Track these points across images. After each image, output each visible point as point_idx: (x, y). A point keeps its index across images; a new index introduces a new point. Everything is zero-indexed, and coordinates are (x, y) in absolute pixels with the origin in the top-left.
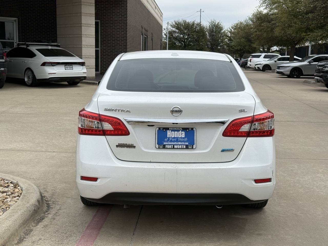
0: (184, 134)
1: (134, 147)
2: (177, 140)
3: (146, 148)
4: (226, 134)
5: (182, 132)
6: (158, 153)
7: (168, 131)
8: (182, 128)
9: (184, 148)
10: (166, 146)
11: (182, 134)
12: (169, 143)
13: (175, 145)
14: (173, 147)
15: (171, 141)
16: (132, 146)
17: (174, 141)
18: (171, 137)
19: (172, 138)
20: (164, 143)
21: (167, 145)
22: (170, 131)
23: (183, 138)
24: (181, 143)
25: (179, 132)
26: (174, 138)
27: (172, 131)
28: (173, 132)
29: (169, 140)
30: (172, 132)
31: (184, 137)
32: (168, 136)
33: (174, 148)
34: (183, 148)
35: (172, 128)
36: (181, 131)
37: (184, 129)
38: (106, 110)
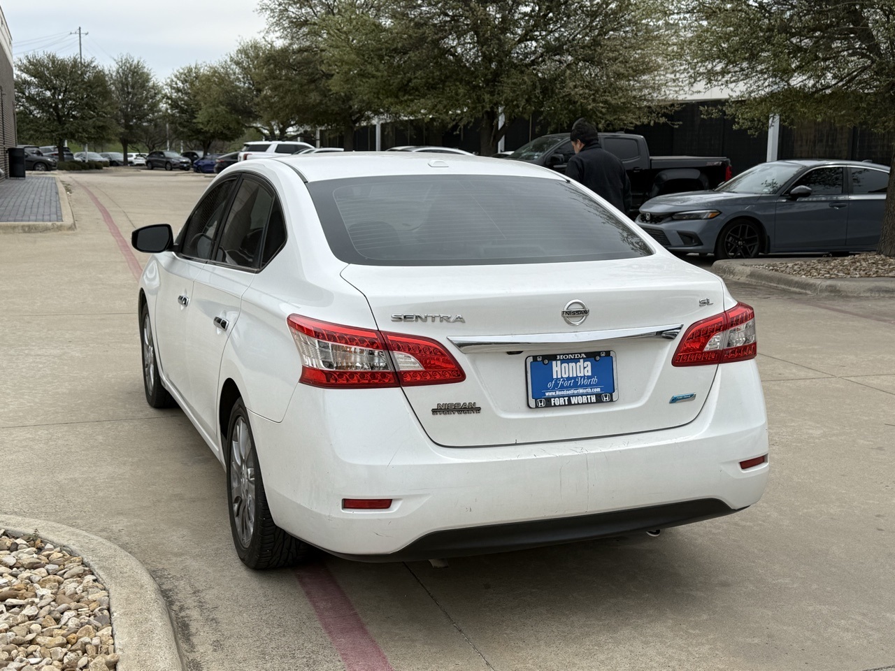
0: (589, 368)
1: (478, 410)
2: (575, 382)
3: (505, 411)
4: (678, 361)
5: (586, 363)
6: (534, 419)
7: (554, 363)
8: (585, 353)
9: (594, 403)
10: (552, 400)
11: (585, 368)
12: (558, 393)
13: (572, 396)
14: (569, 401)
15: (562, 388)
16: (472, 409)
17: (568, 388)
18: (562, 377)
19: (565, 381)
20: (547, 394)
21: (555, 398)
22: (559, 362)
23: (589, 377)
24: (585, 391)
25: (578, 364)
26: (569, 379)
27: (563, 361)
28: (566, 365)
29: (556, 385)
30: (563, 365)
31: (590, 374)
32: (555, 377)
33: (570, 403)
34: (591, 403)
35: (564, 355)
36: (582, 361)
37: (591, 356)
38: (398, 319)
